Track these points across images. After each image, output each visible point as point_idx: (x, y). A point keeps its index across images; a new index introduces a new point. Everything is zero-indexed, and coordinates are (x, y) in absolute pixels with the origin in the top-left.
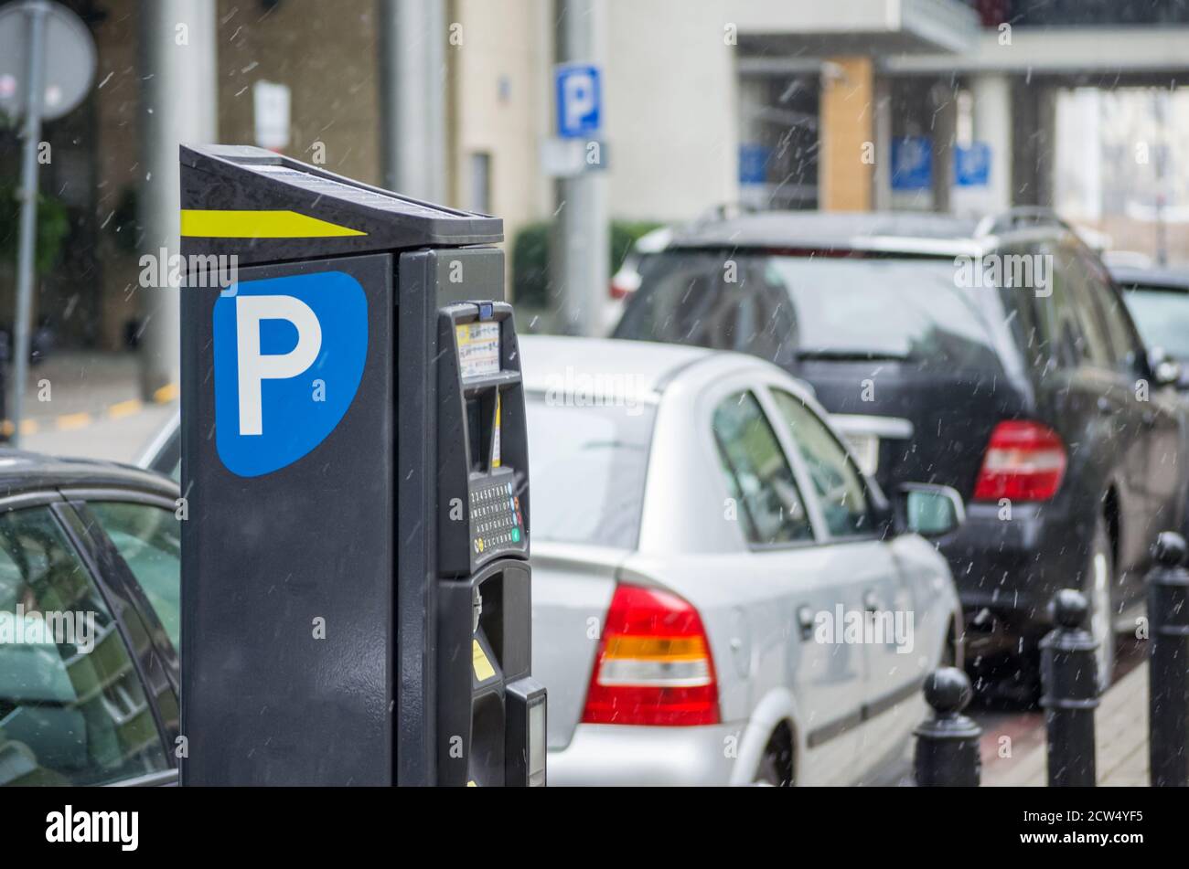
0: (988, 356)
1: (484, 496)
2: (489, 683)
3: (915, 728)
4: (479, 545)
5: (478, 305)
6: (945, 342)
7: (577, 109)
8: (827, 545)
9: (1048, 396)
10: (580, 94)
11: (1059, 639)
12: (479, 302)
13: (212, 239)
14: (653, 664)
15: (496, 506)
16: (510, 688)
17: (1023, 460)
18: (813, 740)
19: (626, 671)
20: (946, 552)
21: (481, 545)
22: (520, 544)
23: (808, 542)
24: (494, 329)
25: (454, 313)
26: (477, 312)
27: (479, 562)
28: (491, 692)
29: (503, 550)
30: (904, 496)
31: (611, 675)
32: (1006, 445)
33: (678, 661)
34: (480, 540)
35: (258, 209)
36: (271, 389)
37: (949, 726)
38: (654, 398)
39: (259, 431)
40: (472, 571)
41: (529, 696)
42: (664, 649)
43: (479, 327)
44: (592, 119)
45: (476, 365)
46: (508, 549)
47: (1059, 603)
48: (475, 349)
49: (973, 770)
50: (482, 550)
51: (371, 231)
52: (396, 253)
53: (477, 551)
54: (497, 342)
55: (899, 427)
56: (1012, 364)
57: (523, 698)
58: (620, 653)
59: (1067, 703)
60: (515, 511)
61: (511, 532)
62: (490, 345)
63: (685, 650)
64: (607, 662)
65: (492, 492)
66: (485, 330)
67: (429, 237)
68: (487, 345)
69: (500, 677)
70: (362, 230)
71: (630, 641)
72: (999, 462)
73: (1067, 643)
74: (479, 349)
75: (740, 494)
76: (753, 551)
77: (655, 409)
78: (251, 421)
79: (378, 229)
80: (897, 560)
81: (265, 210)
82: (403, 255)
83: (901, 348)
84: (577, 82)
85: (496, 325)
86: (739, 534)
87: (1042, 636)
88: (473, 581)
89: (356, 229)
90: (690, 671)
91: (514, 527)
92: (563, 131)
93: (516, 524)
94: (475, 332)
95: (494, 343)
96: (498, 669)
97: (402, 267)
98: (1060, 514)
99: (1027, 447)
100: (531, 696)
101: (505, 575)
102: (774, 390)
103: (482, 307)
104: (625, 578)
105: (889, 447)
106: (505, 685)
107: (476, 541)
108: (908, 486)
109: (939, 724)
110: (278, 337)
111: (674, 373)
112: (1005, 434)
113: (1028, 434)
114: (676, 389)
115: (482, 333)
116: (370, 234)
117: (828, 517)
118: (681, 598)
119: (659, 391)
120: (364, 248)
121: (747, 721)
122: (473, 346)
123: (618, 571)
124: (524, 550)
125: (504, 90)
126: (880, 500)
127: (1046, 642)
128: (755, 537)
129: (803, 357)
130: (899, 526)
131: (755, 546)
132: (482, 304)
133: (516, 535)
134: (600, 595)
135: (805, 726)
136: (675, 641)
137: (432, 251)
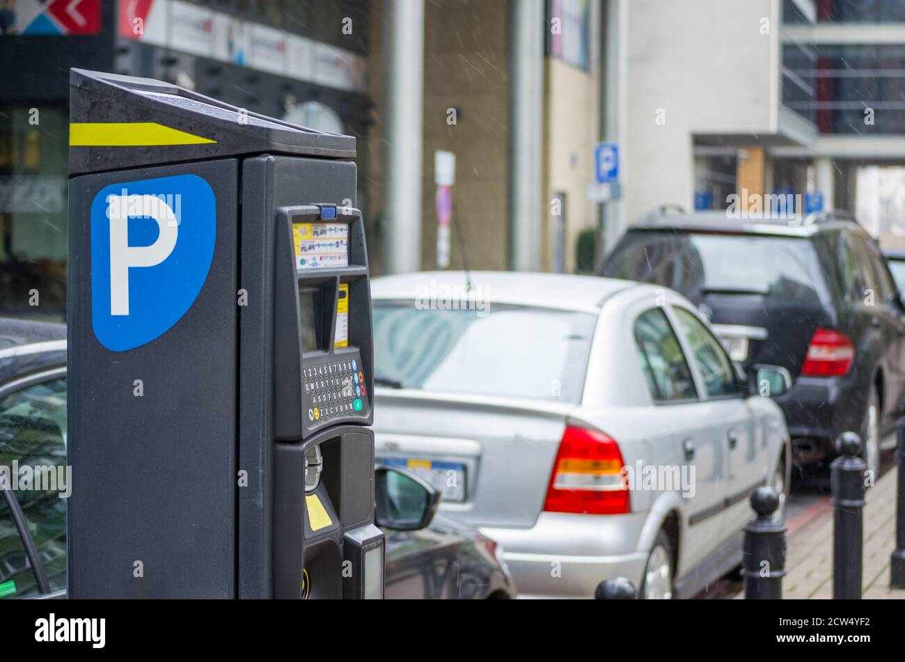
0: (811, 293)
1: (323, 371)
2: (323, 532)
3: (744, 526)
4: (314, 414)
5: (319, 206)
6: (787, 285)
7: (606, 167)
8: (706, 401)
9: (844, 316)
10: (607, 159)
11: (842, 463)
12: (321, 204)
13: (91, 147)
14: (589, 476)
15: (337, 380)
16: (347, 534)
17: (830, 352)
18: (694, 520)
19: (572, 480)
20: (781, 405)
21: (317, 414)
22: (362, 412)
23: (694, 400)
24: (342, 230)
25: (290, 212)
26: (318, 212)
27: (312, 428)
28: (327, 539)
29: (342, 418)
30: (755, 372)
31: (562, 482)
32: (820, 344)
33: (605, 475)
34: (316, 409)
35: (129, 121)
36: (137, 275)
37: (766, 524)
38: (597, 311)
39: (126, 313)
40: (304, 437)
41: (364, 542)
42: (596, 467)
43: (325, 226)
44: (614, 173)
45: (321, 259)
46: (348, 417)
47: (843, 440)
48: (319, 245)
49: (781, 553)
50: (317, 418)
51: (220, 139)
52: (241, 158)
53: (312, 419)
54: (345, 241)
55: (760, 333)
56: (824, 298)
57: (358, 544)
58: (566, 468)
59: (846, 503)
60: (359, 384)
61: (353, 402)
62: (337, 243)
63: (609, 468)
64: (560, 474)
65: (333, 368)
66: (331, 230)
67: (269, 144)
68: (334, 242)
69: (338, 525)
70: (213, 139)
71: (573, 462)
72: (816, 353)
73: (847, 465)
74: (324, 245)
75: (650, 369)
76: (657, 405)
77: (597, 316)
78: (120, 304)
79: (225, 137)
80: (750, 411)
81: (134, 122)
82: (247, 161)
83: (763, 287)
84: (607, 153)
85: (345, 226)
86: (647, 395)
87: (832, 461)
88: (304, 445)
89: (208, 137)
90: (612, 480)
91: (357, 398)
92: (601, 180)
93: (359, 395)
94: (319, 231)
95: (342, 241)
96: (336, 518)
97: (245, 170)
98: (849, 384)
99: (832, 345)
100: (366, 542)
101: (343, 438)
102: (676, 307)
103: (323, 209)
104: (572, 422)
105: (754, 344)
106: (343, 532)
107: (311, 410)
108: (757, 366)
109: (760, 524)
110: (143, 231)
111: (612, 295)
112: (818, 338)
113: (833, 337)
114: (612, 305)
115: (328, 232)
116: (218, 141)
117: (708, 384)
118: (607, 436)
119: (600, 306)
120: (213, 154)
121: (648, 511)
122: (316, 243)
123: (567, 418)
124: (367, 417)
125: (574, 161)
126: (741, 375)
127: (835, 464)
128: (659, 396)
129: (707, 292)
130: (752, 389)
131: (659, 402)
132: (324, 206)
133: (358, 405)
134: (556, 433)
135: (686, 513)
136: (603, 462)
137: (271, 157)
